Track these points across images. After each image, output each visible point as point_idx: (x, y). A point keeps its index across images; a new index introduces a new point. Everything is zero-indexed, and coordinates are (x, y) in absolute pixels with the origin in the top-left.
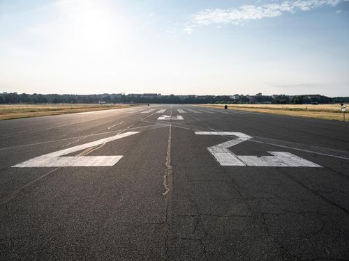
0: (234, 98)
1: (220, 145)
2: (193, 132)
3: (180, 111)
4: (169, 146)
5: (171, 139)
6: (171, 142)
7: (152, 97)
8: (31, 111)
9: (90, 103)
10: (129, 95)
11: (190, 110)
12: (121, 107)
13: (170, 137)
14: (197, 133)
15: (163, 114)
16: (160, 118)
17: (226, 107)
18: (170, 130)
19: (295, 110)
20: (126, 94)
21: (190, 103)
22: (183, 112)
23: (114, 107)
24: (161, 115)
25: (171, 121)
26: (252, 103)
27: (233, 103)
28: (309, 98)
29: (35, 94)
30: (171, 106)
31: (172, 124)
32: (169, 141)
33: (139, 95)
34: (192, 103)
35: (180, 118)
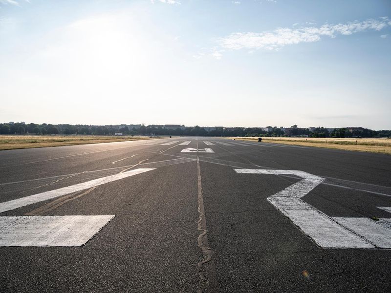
0: (267, 130)
1: (283, 192)
2: (232, 169)
3: (207, 143)
4: (200, 193)
5: (203, 182)
6: (203, 186)
7: (174, 129)
8: (32, 142)
9: (105, 135)
10: (149, 126)
11: (220, 143)
12: (139, 139)
13: (200, 178)
14: (238, 171)
15: (187, 146)
16: (183, 151)
17: (260, 140)
18: (199, 166)
19: (342, 143)
20: (146, 125)
21: (217, 136)
22: (211, 144)
23: (131, 139)
24: (185, 147)
25: (198, 154)
26: (287, 136)
27: (266, 136)
28: (351, 130)
29: (45, 124)
30: (197, 138)
31: (200, 158)
32: (199, 184)
33: (160, 127)
34: (220, 136)
35: (209, 150)
